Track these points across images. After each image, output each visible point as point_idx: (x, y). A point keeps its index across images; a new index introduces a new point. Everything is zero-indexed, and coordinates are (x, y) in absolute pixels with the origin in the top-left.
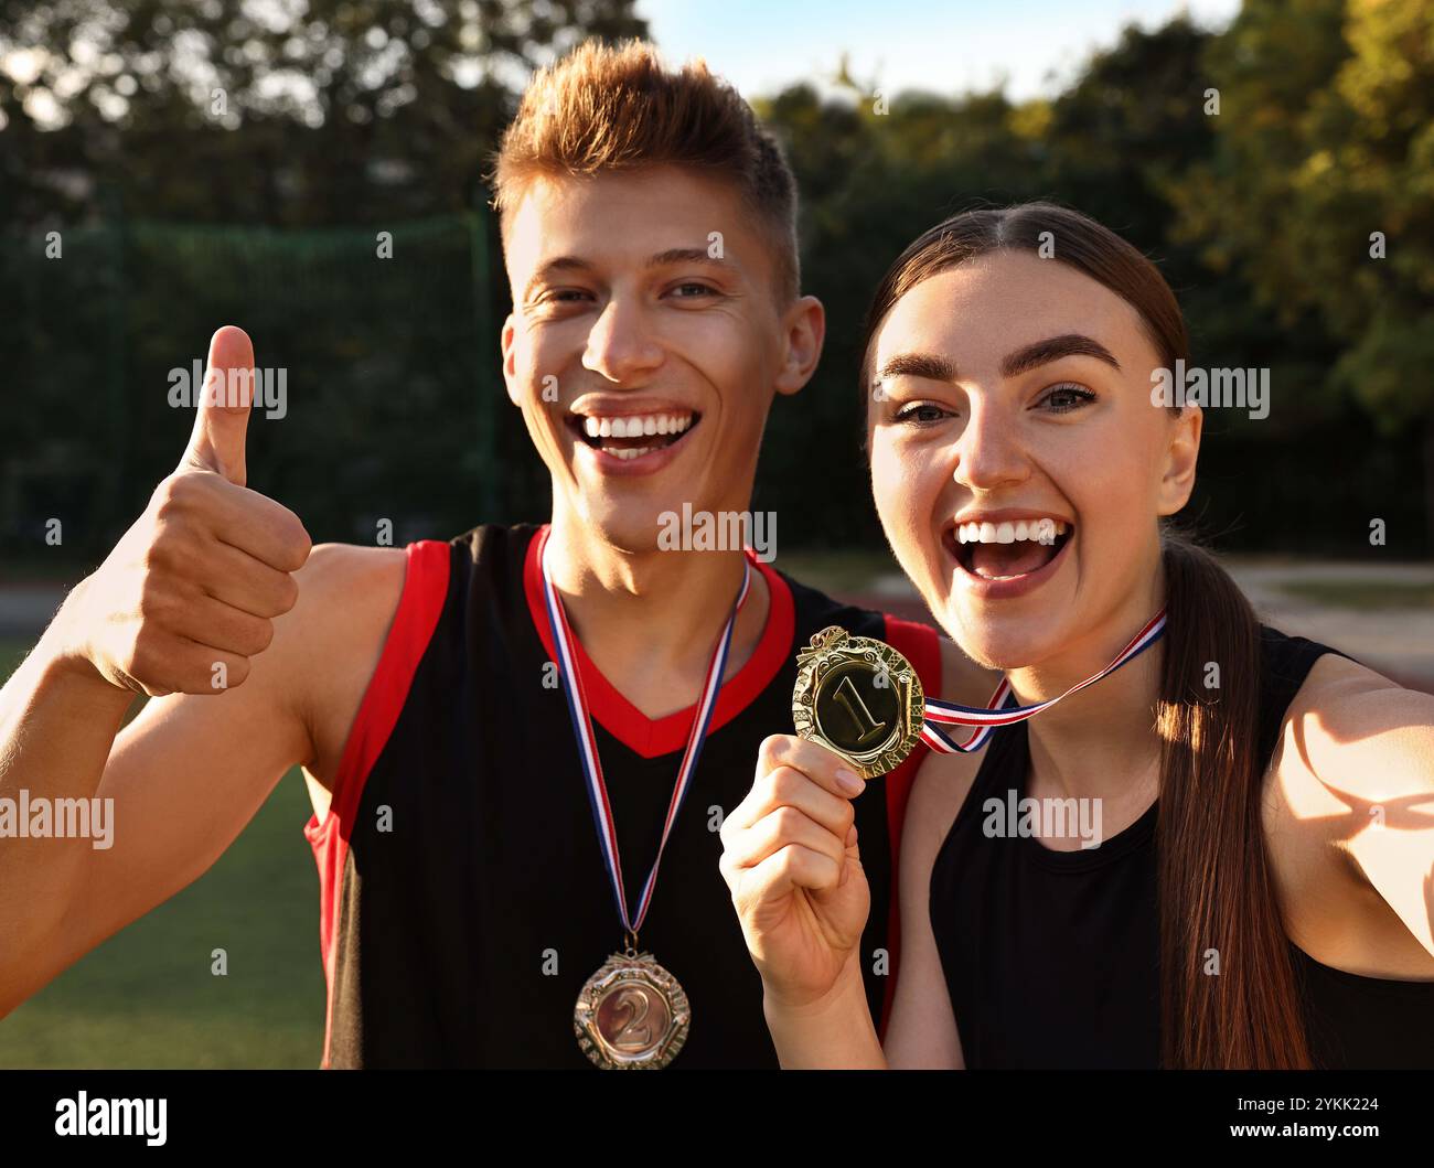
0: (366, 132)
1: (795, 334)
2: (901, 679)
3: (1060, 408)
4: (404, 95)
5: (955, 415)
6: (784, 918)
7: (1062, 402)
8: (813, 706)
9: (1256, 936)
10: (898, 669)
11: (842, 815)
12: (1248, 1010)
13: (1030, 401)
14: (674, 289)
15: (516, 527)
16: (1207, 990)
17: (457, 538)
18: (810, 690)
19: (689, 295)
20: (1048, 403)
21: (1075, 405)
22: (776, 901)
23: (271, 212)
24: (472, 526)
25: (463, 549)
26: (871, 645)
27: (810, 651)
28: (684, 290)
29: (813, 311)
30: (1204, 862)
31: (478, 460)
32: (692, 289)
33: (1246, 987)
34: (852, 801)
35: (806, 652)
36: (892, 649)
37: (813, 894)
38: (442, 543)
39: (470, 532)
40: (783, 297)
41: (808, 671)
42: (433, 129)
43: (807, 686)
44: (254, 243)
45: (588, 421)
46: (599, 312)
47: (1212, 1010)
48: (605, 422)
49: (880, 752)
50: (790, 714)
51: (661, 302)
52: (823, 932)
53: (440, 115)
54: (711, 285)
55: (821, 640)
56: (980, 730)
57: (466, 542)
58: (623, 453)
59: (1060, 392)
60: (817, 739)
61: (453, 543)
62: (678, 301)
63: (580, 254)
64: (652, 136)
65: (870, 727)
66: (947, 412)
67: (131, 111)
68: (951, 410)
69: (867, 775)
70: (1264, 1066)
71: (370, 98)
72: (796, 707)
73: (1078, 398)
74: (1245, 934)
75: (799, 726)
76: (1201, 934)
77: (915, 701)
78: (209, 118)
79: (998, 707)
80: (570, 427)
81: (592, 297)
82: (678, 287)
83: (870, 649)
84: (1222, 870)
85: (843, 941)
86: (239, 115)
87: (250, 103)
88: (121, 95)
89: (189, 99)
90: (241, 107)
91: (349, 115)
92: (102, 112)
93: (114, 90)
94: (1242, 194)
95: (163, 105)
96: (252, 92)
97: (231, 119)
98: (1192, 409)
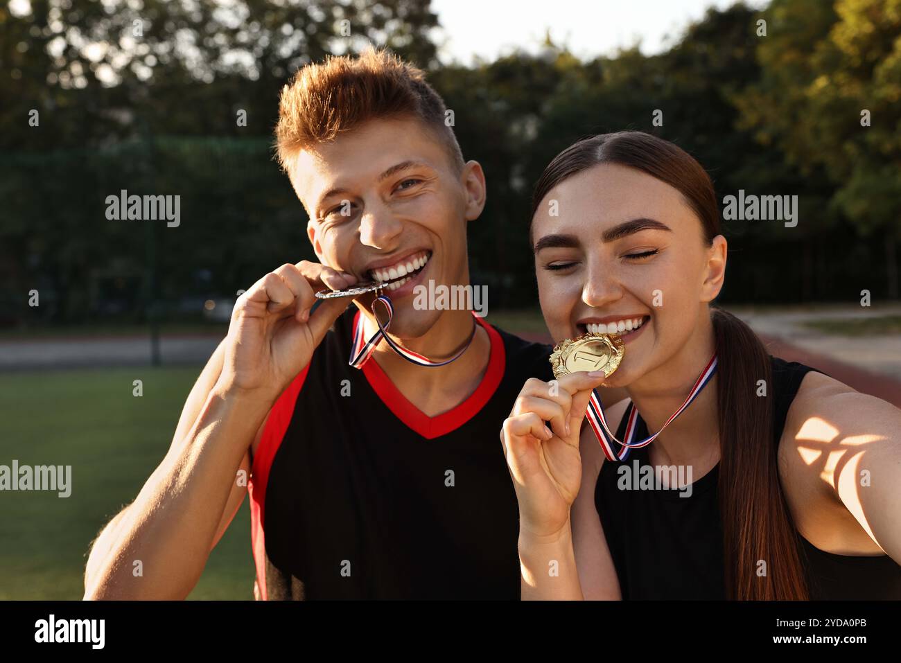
1: (469, 184)
4: (303, 60)
14: (397, 186)
19: (406, 187)
28: (403, 185)
29: (474, 168)
32: (407, 183)
44: (222, 146)
51: (393, 197)
54: (416, 178)
62: (401, 193)
67: (154, 75)
71: (283, 63)
78: (197, 77)
82: (399, 184)
86: (213, 75)
87: (218, 68)
88: (148, 66)
89: (185, 67)
90: (213, 71)
91: (273, 73)
92: (138, 76)
93: (144, 64)
94: (777, 101)
95: (171, 70)
96: (219, 62)
97: (208, 77)
98: (720, 241)
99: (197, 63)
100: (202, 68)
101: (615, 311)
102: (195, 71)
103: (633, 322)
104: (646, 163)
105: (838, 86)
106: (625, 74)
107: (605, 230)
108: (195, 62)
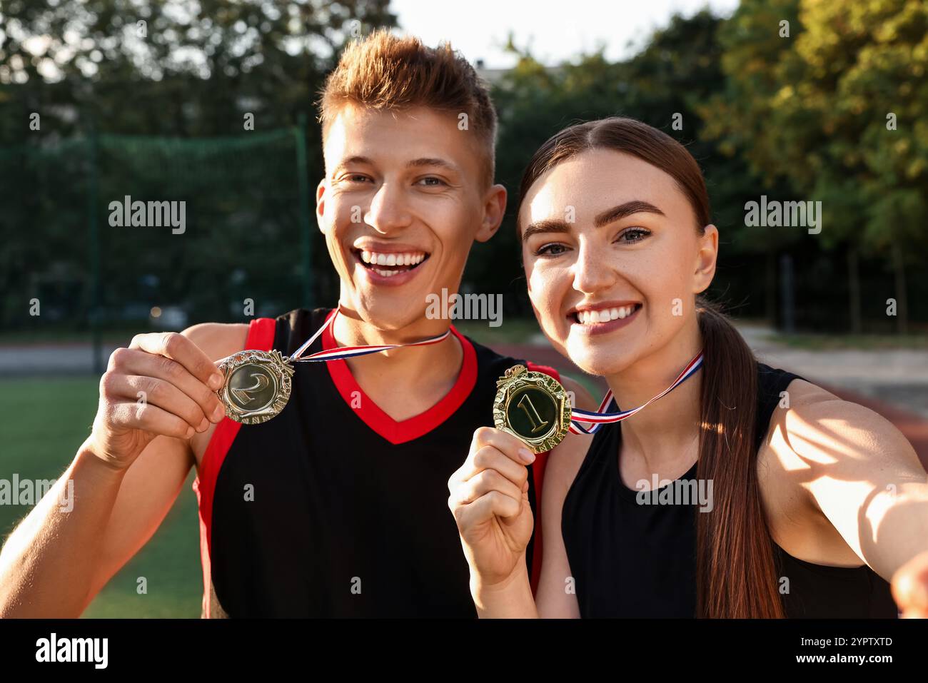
0: (235, 82)
1: (489, 206)
2: (558, 397)
3: (631, 241)
4: (257, 60)
5: (571, 249)
6: (486, 534)
7: (632, 237)
8: (505, 411)
9: (753, 544)
10: (556, 391)
11: (521, 475)
12: (747, 585)
13: (613, 238)
14: (420, 180)
15: (317, 310)
16: (724, 574)
17: (281, 317)
18: (504, 402)
19: (430, 184)
20: (624, 238)
21: (640, 239)
22: (482, 523)
23: (181, 129)
24: (290, 310)
25: (284, 323)
26: (541, 376)
27: (505, 379)
28: (427, 181)
29: (500, 194)
30: (723, 501)
31: (302, 270)
32: (432, 181)
33: (746, 573)
34: (526, 466)
35: (502, 379)
36: (553, 379)
37: (502, 520)
38: (272, 320)
39: (288, 313)
40: (484, 185)
41: (503, 390)
42: (274, 79)
43: (503, 399)
44: (171, 146)
45: (364, 253)
46: (376, 190)
47: (726, 586)
48: (374, 255)
49: (544, 438)
50: (492, 415)
51: (414, 187)
52: (507, 542)
53: (278, 71)
54: (443, 179)
55: (511, 373)
56: (593, 425)
57: (285, 319)
58: (383, 273)
59: (630, 231)
60: (507, 430)
61: (278, 319)
62: (422, 188)
63: (367, 156)
64: (416, 90)
65: (539, 424)
66: (567, 248)
67: (99, 71)
68: (568, 246)
69: (536, 452)
70: (755, 616)
71: (237, 62)
72: (496, 411)
73: (641, 235)
74: (746, 543)
75: (497, 422)
76: (721, 542)
77: (566, 410)
78: (145, 75)
79: (604, 412)
80: (354, 255)
81: (372, 180)
82: (423, 179)
83: (540, 379)
84: (734, 505)
85: (518, 547)
86: (162, 72)
87: (168, 65)
88: (94, 62)
89: (133, 63)
90: (162, 68)
91: (225, 71)
92: (83, 71)
93: (89, 60)
94: (741, 111)
95: (118, 67)
96: (169, 59)
97: (157, 75)
98: (712, 230)
99: (146, 60)
100: (151, 65)
101: (609, 296)
102: (143, 68)
103: (626, 310)
104: (637, 147)
105: (801, 97)
106: (588, 81)
107: (598, 214)
108: (142, 59)
